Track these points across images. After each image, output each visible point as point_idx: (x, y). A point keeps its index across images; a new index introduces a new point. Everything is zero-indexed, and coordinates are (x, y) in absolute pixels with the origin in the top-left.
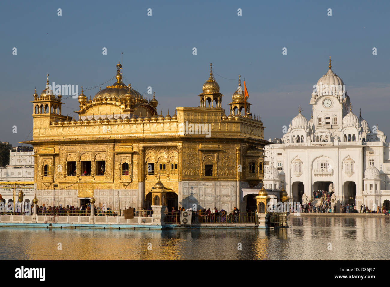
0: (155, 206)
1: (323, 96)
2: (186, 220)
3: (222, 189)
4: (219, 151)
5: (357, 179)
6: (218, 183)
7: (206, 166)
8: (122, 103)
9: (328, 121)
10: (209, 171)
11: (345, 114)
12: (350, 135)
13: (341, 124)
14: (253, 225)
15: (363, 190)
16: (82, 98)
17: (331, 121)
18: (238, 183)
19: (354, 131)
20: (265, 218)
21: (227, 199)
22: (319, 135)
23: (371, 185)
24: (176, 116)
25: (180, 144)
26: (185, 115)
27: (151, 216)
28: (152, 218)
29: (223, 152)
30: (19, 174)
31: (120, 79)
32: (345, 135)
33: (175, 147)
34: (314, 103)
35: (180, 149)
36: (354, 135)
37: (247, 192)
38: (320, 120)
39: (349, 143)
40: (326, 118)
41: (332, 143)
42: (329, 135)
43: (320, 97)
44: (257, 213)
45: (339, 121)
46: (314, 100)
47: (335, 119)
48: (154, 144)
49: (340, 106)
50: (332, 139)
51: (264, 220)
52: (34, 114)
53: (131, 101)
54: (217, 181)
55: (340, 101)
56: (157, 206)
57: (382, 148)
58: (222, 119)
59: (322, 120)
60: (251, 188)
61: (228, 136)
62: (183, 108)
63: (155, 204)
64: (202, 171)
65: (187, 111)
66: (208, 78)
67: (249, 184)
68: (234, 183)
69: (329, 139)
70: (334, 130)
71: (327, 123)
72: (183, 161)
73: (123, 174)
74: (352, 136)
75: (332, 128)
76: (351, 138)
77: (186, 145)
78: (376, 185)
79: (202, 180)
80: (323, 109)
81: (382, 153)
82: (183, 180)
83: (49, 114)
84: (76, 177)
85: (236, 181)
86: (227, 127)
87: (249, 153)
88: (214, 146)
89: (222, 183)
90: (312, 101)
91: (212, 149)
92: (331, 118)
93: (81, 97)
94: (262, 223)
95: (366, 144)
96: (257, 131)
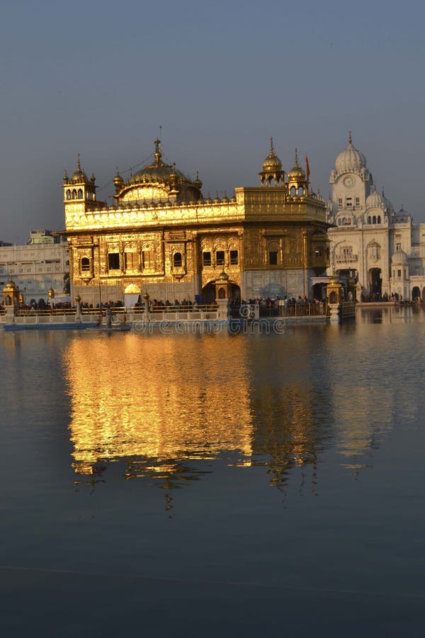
0: (220, 300)
1: (344, 174)
2: (253, 313)
3: (289, 279)
4: (285, 236)
5: (382, 264)
6: (284, 272)
7: (271, 253)
8: (166, 185)
9: (349, 202)
10: (273, 258)
11: (367, 194)
12: (374, 217)
13: (364, 205)
14: (325, 316)
15: (390, 276)
16: (117, 181)
17: (353, 202)
18: (306, 271)
19: (379, 212)
20: (338, 309)
21: (294, 289)
22: (342, 217)
23: (399, 271)
24: (235, 198)
25: (240, 230)
26: (245, 196)
27: (216, 311)
28: (217, 313)
29: (289, 236)
30: (29, 270)
31: (160, 156)
32: (370, 217)
33: (235, 234)
34: (333, 182)
35: (242, 235)
36: (379, 217)
37: (316, 281)
38: (340, 200)
39: (373, 226)
40: (348, 199)
41: (355, 226)
42: (351, 217)
43: (341, 176)
44: (329, 304)
45: (362, 202)
46: (333, 178)
47: (357, 200)
48: (215, 231)
49: (363, 185)
50: (355, 223)
51: (337, 311)
52: (66, 201)
53: (176, 181)
54: (283, 269)
55: (362, 179)
56: (223, 300)
57: (410, 231)
58: (286, 200)
59: (343, 201)
60: (317, 276)
61: (293, 218)
62: (242, 188)
63: (220, 297)
64: (266, 259)
65: (247, 192)
66: (269, 153)
67: (316, 272)
68: (301, 272)
69: (352, 222)
70: (356, 212)
71: (348, 204)
72: (245, 248)
73: (175, 266)
74: (377, 217)
75: (354, 210)
76: (377, 220)
77: (248, 231)
78: (405, 271)
79: (267, 270)
80: (345, 189)
81: (410, 236)
82: (246, 270)
83: (84, 200)
84: (120, 270)
85: (304, 269)
86: (292, 209)
87: (315, 237)
88: (279, 230)
89: (290, 272)
90: (332, 180)
91: (277, 234)
92: (353, 198)
93: (116, 179)
94: (334, 314)
95: (394, 226)
96: (320, 213)
